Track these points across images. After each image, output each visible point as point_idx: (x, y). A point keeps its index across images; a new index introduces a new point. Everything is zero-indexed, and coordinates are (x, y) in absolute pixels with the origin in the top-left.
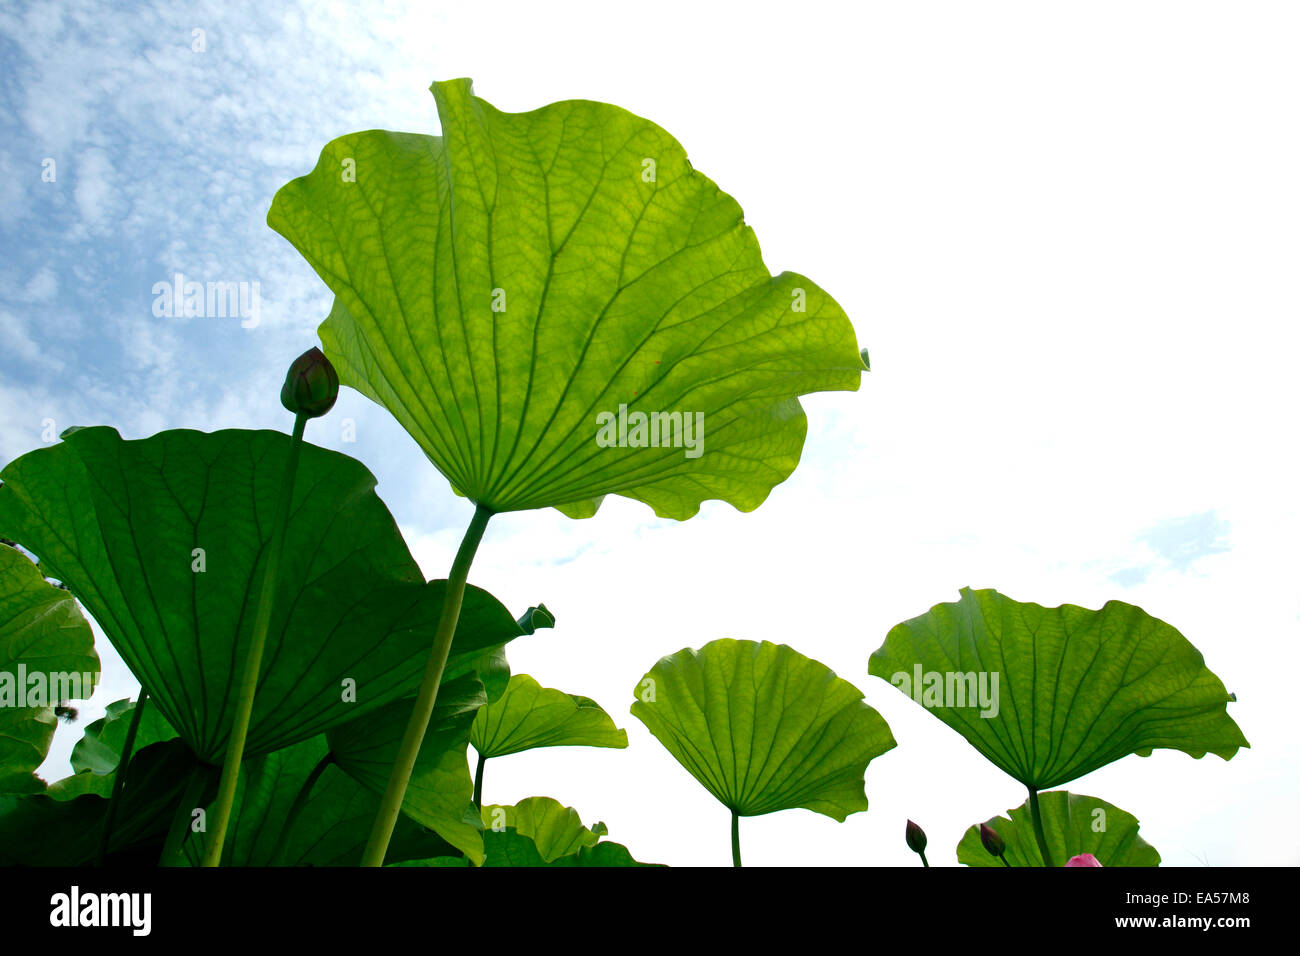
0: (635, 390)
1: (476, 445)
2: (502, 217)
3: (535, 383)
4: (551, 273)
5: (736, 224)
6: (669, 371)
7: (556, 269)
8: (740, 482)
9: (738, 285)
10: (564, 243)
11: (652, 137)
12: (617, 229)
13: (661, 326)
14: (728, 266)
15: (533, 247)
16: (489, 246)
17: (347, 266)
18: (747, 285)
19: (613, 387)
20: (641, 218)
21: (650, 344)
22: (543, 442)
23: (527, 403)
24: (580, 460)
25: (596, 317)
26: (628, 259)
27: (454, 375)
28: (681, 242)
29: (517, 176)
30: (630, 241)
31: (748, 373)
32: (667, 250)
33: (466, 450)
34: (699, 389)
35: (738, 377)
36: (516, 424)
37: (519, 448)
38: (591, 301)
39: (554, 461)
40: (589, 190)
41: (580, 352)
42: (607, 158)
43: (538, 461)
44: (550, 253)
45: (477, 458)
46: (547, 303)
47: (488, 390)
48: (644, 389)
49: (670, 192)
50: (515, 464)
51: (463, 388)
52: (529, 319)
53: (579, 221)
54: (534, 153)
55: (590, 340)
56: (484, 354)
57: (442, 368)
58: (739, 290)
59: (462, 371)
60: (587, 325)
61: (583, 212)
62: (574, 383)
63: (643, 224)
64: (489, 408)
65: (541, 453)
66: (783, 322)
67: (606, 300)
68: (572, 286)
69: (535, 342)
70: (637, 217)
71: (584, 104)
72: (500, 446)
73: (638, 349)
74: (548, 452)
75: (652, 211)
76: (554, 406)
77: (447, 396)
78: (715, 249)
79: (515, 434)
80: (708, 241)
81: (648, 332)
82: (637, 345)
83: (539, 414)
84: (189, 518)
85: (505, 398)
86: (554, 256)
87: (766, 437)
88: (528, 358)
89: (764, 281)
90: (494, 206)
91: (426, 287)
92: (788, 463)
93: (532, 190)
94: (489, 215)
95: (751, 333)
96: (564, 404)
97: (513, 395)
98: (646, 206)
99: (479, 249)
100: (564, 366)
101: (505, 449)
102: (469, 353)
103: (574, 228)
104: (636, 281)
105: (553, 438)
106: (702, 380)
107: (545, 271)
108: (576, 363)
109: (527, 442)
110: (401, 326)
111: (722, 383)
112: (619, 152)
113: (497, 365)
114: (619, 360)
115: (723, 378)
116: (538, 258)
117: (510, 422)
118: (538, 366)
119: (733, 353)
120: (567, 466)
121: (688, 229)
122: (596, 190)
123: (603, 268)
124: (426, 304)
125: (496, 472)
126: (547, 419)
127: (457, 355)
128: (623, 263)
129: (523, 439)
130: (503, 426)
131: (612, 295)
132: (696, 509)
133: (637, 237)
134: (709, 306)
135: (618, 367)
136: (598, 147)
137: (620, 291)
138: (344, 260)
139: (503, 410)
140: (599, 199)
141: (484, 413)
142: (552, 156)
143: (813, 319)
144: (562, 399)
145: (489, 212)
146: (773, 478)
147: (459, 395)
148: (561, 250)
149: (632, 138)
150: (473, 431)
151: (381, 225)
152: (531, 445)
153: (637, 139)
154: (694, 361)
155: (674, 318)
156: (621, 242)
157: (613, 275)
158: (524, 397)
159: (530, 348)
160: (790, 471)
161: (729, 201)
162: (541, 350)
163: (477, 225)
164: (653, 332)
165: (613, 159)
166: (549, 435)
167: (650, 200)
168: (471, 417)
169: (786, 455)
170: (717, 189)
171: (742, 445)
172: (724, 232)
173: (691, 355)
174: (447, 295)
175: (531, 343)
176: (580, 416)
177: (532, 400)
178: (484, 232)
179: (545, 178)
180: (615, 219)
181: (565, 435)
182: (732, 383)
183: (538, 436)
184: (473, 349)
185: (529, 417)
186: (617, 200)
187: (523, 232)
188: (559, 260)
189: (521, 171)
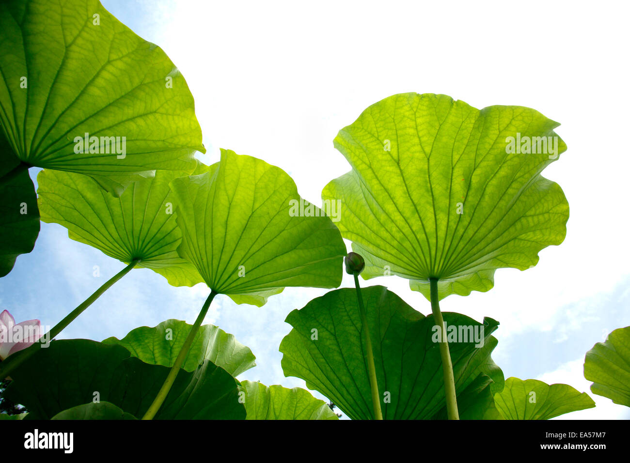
0: (462, 196)
1: (415, 254)
2: (375, 165)
3: (421, 215)
4: (401, 171)
5: (453, 104)
6: (470, 181)
7: (402, 168)
8: (546, 229)
9: (470, 124)
10: (399, 157)
11: (402, 98)
12: (412, 137)
13: (454, 163)
14: (461, 120)
15: (390, 166)
16: (377, 178)
17: (345, 226)
18: (473, 121)
19: (452, 200)
20: (417, 126)
21: (455, 174)
22: (438, 237)
23: (423, 225)
24: (459, 238)
25: (427, 176)
26: (423, 145)
27: (393, 233)
28: (437, 124)
29: (370, 145)
30: (419, 138)
31: (505, 165)
32: (434, 131)
33: (413, 259)
34: (490, 183)
35: (502, 169)
36: (424, 235)
37: (431, 245)
38: (421, 171)
39: (448, 243)
40: (394, 132)
41: (430, 194)
42: (393, 117)
43: (442, 247)
44: (396, 164)
45: (418, 259)
46: (407, 182)
47: (406, 230)
48: (465, 194)
49: (420, 109)
50: (433, 253)
51: (398, 236)
52: (405, 193)
53: (398, 145)
54: (369, 133)
55: (431, 187)
56: (397, 217)
57: (388, 234)
58: (472, 126)
59: (394, 229)
60: (426, 181)
61: (397, 141)
62: (436, 206)
63: (419, 128)
64: (411, 237)
65: (441, 243)
66: (502, 129)
67: (426, 166)
68: (411, 169)
69: (412, 200)
70: (415, 127)
71: (374, 105)
72: (423, 248)
73: (452, 179)
74: (443, 241)
75: (419, 121)
76: (433, 220)
77: (395, 243)
78: (452, 119)
79: (426, 240)
80: (447, 117)
81: (451, 170)
82: (450, 177)
83: (430, 227)
85: (414, 229)
86: (398, 164)
87: (543, 201)
88: (413, 207)
89: (478, 114)
90: (370, 163)
91: (369, 212)
92: (563, 207)
93: (377, 147)
94: (371, 167)
95: (492, 142)
96: (437, 217)
97: (416, 225)
98: (416, 121)
99: (375, 182)
100: (428, 203)
101: (426, 249)
102: (393, 221)
103: (398, 150)
104: (431, 151)
105: (442, 234)
106: (488, 179)
107: (398, 171)
108: (431, 198)
109: (433, 241)
110: (368, 231)
111: (497, 175)
112: (395, 112)
113: (404, 217)
114: (447, 188)
115: (496, 173)
116: (393, 169)
117: (421, 236)
118: (418, 208)
119: (491, 157)
120: (455, 243)
121: (435, 118)
122: (396, 130)
123: (417, 155)
124: (372, 217)
125: (428, 260)
126: (434, 227)
127: (390, 225)
128: (422, 148)
129: (430, 240)
130: (420, 240)
131: (427, 163)
132: (537, 258)
133: (420, 134)
134: (466, 141)
135: (449, 191)
136: (387, 115)
137: (428, 159)
138: (343, 224)
139: (416, 234)
140: (400, 132)
141: (410, 240)
142: (375, 130)
143: (513, 119)
144: (435, 216)
145: (370, 167)
146: (562, 218)
147: (398, 239)
148: (399, 160)
149: (396, 104)
150: (411, 250)
151: (346, 205)
152: (434, 241)
153: (397, 103)
154: (478, 171)
155: (456, 157)
156: (416, 140)
157: (422, 155)
158: (420, 224)
159: (412, 204)
160: (568, 210)
161: (442, 96)
162: (416, 202)
163: (369, 173)
164: (453, 168)
165: (394, 115)
166: (439, 234)
167: (416, 118)
168: (407, 244)
169: (560, 203)
170: (435, 95)
171: (533, 209)
172: (450, 110)
173: (474, 169)
174: (375, 206)
175: (410, 201)
176: (446, 219)
177: (424, 223)
178: (373, 175)
179: (378, 139)
180: (409, 134)
181: (445, 229)
182: (503, 173)
183: (435, 236)
184: (393, 218)
185: (427, 230)
186: (405, 128)
187: (383, 164)
188: (401, 164)
189: (370, 143)
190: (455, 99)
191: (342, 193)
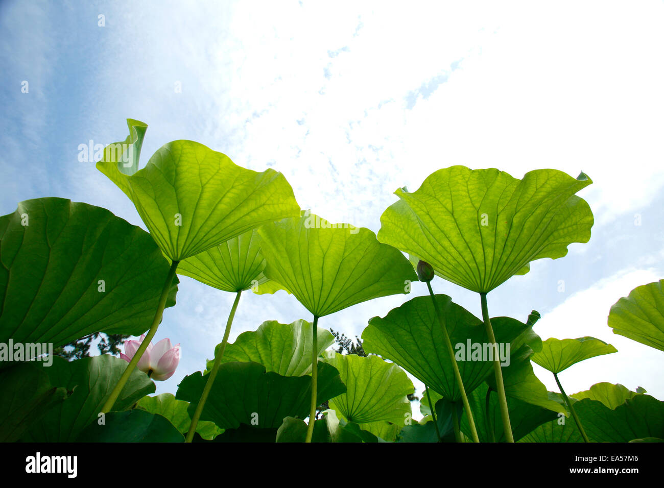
0: (505, 234)
1: (467, 276)
2: (432, 213)
3: (472, 250)
4: (455, 219)
5: (498, 173)
6: (512, 222)
7: (456, 217)
8: (574, 234)
9: (513, 189)
10: (453, 209)
11: (455, 169)
12: (464, 197)
13: (499, 212)
14: (505, 185)
15: (445, 216)
16: (434, 222)
17: (404, 245)
18: (516, 187)
19: (497, 238)
20: (468, 191)
21: (499, 219)
22: (486, 266)
23: (474, 257)
24: (503, 264)
25: (477, 222)
26: (473, 202)
27: (449, 260)
28: (485, 188)
29: (428, 202)
30: (470, 198)
31: (541, 206)
32: (482, 193)
33: (466, 279)
34: (528, 220)
35: (538, 209)
36: (475, 264)
37: (481, 271)
38: (472, 219)
39: (494, 269)
40: (449, 193)
41: (479, 234)
42: (447, 183)
43: (489, 272)
44: (451, 215)
45: (470, 280)
46: (460, 227)
47: (460, 260)
48: (508, 232)
49: (471, 180)
50: (483, 276)
51: (453, 262)
52: (458, 234)
53: (452, 202)
54: (428, 195)
55: (480, 229)
56: (452, 250)
57: (444, 260)
58: (514, 189)
59: (450, 258)
60: (476, 226)
61: (452, 200)
62: (484, 243)
63: (470, 192)
64: (464, 265)
65: (488, 269)
66: (538, 186)
67: (476, 216)
68: (463, 219)
69: (464, 239)
70: (467, 191)
71: (431, 175)
72: (475, 274)
73: (497, 223)
74: (490, 267)
75: (470, 187)
76: (482, 253)
77: (451, 267)
78: (497, 183)
79: (476, 267)
80: (493, 183)
81: (496, 217)
82: (495, 221)
83: (480, 258)
84: (408, 332)
85: (467, 259)
86: (452, 214)
87: (571, 216)
88: (466, 244)
89: (520, 182)
90: (428, 212)
91: (426, 240)
92: (589, 219)
93: (434, 203)
94: (429, 215)
95: (530, 196)
96: (485, 251)
97: (468, 257)
98: (467, 187)
99: (432, 224)
100: (477, 241)
101: (477, 274)
102: (448, 252)
103: (452, 205)
104: (480, 206)
105: (489, 263)
106: (527, 217)
107: (453, 219)
108: (480, 238)
109: (482, 268)
110: (426, 254)
111: (534, 214)
112: (449, 179)
113: (458, 251)
114: (493, 229)
115: (533, 212)
116: (448, 217)
117: (473, 265)
118: (470, 245)
119: (529, 205)
120: (499, 268)
121: (484, 185)
122: (451, 192)
123: (468, 209)
124: (429, 244)
125: (479, 281)
126: (483, 258)
127: (446, 254)
128: (473, 204)
129: (480, 268)
130: (472, 268)
131: (477, 214)
132: (567, 250)
133: (471, 196)
134: (509, 199)
135: (494, 231)
136: (443, 182)
137: (478, 212)
138: (402, 244)
139: (468, 263)
140: (453, 193)
141: (464, 267)
142: (433, 192)
143: (548, 179)
144: (484, 250)
145: (428, 214)
146: (587, 226)
147: (453, 265)
148: (453, 212)
149: (450, 174)
150: (464, 273)
151: (405, 230)
152: (484, 268)
153: (452, 173)
154: (518, 214)
155: (500, 208)
156: (468, 200)
157: (472, 209)
158: (472, 256)
159: (464, 242)
160: (593, 221)
161: (490, 170)
162: (467, 241)
163: (427, 218)
164: (498, 215)
165: (449, 182)
166: (487, 263)
167: (467, 185)
168: (461, 269)
169: (586, 216)
170: (484, 170)
171: (563, 224)
172: (496, 177)
173: (515, 214)
174: (432, 240)
175: (463, 240)
176: (493, 252)
177: (475, 255)
178: (430, 219)
179: (435, 197)
180: (461, 195)
181: (492, 259)
182: (538, 211)
183: (484, 264)
184: (448, 250)
185: (477, 261)
186: (459, 190)
187: (440, 214)
188: (455, 214)
189: (428, 200)
190: (501, 170)
191: (399, 220)
